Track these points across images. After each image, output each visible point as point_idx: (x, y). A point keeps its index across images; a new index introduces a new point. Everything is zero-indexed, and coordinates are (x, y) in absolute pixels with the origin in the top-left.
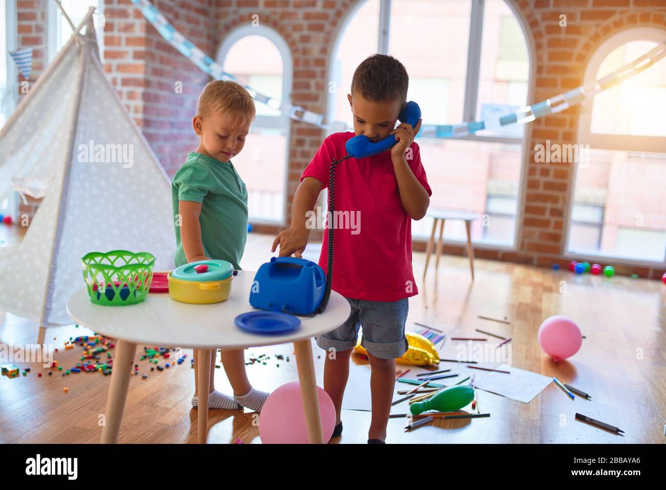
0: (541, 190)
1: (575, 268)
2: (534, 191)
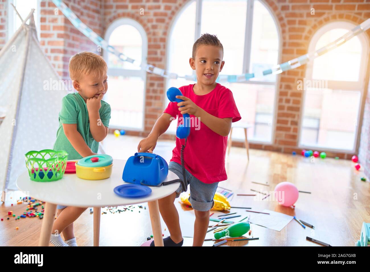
0: (285, 111)
1: (304, 154)
2: (282, 111)
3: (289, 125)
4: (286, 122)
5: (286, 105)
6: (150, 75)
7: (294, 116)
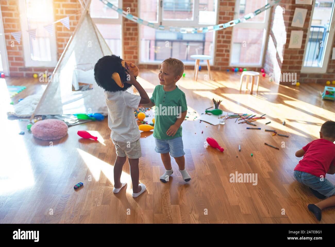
0: (222, 44)
1: (234, 70)
2: (219, 44)
3: (224, 53)
4: (222, 51)
5: (222, 40)
6: (126, 22)
7: (227, 47)
